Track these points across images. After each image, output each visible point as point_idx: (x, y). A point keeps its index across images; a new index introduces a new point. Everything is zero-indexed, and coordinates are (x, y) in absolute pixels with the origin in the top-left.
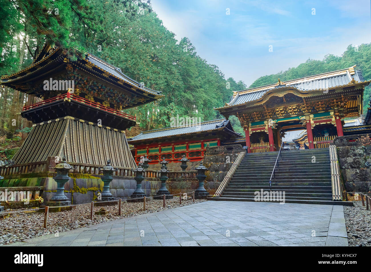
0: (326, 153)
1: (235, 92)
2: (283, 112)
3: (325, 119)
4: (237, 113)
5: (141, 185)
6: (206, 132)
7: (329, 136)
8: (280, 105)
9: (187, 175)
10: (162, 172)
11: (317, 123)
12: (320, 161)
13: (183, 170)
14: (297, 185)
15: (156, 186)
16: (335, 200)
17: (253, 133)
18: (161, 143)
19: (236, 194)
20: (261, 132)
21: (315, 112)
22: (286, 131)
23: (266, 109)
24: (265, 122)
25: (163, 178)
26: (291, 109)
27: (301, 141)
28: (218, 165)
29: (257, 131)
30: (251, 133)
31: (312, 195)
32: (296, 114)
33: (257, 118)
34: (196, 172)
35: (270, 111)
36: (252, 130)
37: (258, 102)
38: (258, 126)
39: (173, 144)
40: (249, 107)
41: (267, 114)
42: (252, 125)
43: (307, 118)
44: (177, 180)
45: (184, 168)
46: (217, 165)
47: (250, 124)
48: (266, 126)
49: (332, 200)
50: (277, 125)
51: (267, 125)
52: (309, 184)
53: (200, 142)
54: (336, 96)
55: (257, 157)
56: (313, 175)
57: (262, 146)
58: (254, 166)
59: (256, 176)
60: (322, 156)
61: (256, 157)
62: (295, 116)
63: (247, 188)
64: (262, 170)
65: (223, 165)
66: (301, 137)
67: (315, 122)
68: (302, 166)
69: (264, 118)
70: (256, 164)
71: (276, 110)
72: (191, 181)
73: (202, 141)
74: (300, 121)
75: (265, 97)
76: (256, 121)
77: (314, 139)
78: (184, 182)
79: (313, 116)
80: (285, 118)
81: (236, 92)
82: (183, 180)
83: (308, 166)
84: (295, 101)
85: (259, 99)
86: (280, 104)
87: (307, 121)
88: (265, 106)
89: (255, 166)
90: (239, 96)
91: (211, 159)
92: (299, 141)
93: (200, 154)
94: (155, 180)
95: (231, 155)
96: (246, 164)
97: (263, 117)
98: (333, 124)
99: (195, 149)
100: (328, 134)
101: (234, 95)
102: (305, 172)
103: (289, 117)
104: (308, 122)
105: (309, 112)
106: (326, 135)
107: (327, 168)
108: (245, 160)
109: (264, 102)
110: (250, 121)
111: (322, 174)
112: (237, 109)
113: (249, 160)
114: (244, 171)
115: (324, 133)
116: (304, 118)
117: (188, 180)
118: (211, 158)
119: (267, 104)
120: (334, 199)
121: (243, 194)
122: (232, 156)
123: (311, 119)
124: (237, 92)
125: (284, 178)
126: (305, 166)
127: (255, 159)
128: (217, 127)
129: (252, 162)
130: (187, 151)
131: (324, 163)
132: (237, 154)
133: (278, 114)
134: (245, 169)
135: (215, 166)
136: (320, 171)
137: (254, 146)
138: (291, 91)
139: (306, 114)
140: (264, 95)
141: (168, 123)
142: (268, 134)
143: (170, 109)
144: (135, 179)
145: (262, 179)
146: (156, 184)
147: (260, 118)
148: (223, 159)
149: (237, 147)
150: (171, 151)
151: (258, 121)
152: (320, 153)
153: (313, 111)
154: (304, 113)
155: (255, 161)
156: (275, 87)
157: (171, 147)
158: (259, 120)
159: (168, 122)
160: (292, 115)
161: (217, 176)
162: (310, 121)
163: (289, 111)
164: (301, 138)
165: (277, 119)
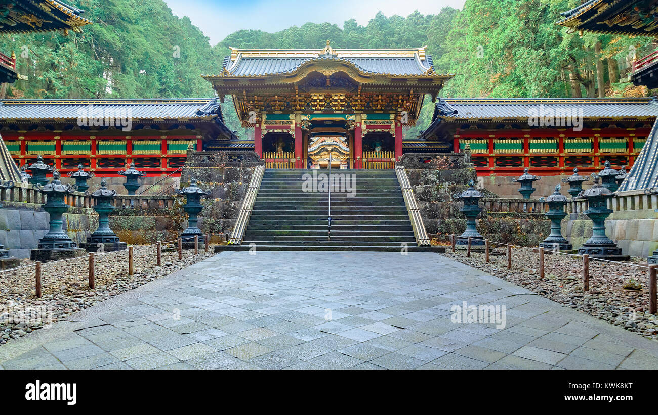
0: (392, 177)
1: (234, 49)
2: (323, 103)
3: (383, 125)
4: (245, 92)
5: (62, 222)
6: (176, 120)
7: (381, 151)
8: (320, 90)
9: (144, 203)
10: (102, 195)
11: (370, 129)
12: (389, 189)
13: (129, 194)
14: (363, 223)
15: (78, 223)
16: (422, 245)
17: (268, 133)
18: (61, 131)
19: (268, 239)
20: (283, 132)
21: (369, 111)
22: (314, 137)
23: (297, 93)
24: (292, 117)
25: (104, 209)
26: (336, 100)
27: (315, 154)
28: (213, 188)
29: (276, 131)
30: (265, 133)
31: (388, 238)
32: (341, 110)
33: (278, 106)
34: (165, 198)
35: (303, 97)
36: (267, 128)
37: (287, 77)
38: (278, 121)
39: (94, 138)
40: (271, 84)
41: (297, 101)
42: (267, 119)
43: (358, 119)
44: (120, 213)
45: (132, 189)
46: (210, 187)
47: (264, 117)
48: (292, 123)
49: (416, 245)
50: (310, 124)
51: (294, 122)
52: (382, 223)
53: (159, 139)
54: (403, 90)
55: (288, 177)
56: (382, 209)
57: (280, 157)
58: (287, 191)
59: (295, 208)
60: (389, 181)
61: (285, 177)
62: (340, 112)
63: (285, 228)
64: (302, 199)
65: (222, 188)
66: (315, 148)
67: (368, 127)
68: (364, 195)
69: (290, 109)
70: (290, 188)
71: (312, 97)
72: (155, 215)
73: (164, 137)
74: (345, 122)
75: (301, 70)
76: (276, 112)
77: (363, 153)
78: (138, 218)
79: (366, 116)
80: (325, 113)
81: (237, 49)
82: (136, 213)
83: (373, 196)
84: (344, 87)
85: (291, 72)
86: (319, 88)
87: (357, 123)
88: (296, 88)
89: (289, 192)
90: (243, 59)
91: (198, 174)
92: (312, 155)
93: (158, 164)
94: (74, 212)
95: (238, 169)
96: (271, 187)
97: (288, 106)
98: (391, 133)
99: (147, 152)
100: (381, 148)
101: (232, 55)
102: (371, 204)
103: (332, 113)
104: (358, 125)
105: (361, 110)
106: (378, 149)
107: (399, 200)
108: (268, 180)
109: (298, 79)
110: (264, 110)
111: (394, 208)
112: (247, 83)
113: (275, 180)
114: (271, 199)
115: (375, 146)
116: (352, 117)
117: (148, 212)
118: (198, 172)
119: (301, 85)
120: (421, 243)
121: (282, 239)
122: (240, 171)
123: (363, 121)
124: (239, 51)
125: (342, 213)
126: (367, 195)
127: (284, 180)
128: (199, 113)
129: (281, 184)
130: (128, 154)
131: (394, 192)
132: (249, 169)
133: (315, 106)
134: (272, 195)
135: (206, 189)
136: (390, 204)
137: (269, 157)
138: (345, 68)
139: (356, 112)
140: (301, 67)
141: (61, 89)
142: (294, 137)
143: (66, 56)
144: (45, 208)
145: (306, 213)
146: (77, 219)
147: (283, 108)
148: (222, 177)
149: (250, 155)
150: (88, 152)
151: (280, 112)
152: (385, 177)
153: (367, 109)
154: (354, 110)
155: (286, 184)
156: (320, 55)
157: (88, 143)
158: (281, 110)
159: (61, 87)
160: (336, 110)
161: (210, 208)
162: (361, 124)
163: (333, 103)
164: (315, 150)
165: (313, 114)
